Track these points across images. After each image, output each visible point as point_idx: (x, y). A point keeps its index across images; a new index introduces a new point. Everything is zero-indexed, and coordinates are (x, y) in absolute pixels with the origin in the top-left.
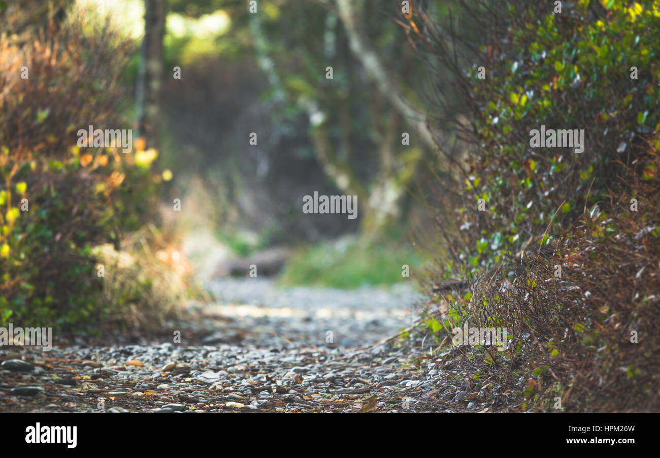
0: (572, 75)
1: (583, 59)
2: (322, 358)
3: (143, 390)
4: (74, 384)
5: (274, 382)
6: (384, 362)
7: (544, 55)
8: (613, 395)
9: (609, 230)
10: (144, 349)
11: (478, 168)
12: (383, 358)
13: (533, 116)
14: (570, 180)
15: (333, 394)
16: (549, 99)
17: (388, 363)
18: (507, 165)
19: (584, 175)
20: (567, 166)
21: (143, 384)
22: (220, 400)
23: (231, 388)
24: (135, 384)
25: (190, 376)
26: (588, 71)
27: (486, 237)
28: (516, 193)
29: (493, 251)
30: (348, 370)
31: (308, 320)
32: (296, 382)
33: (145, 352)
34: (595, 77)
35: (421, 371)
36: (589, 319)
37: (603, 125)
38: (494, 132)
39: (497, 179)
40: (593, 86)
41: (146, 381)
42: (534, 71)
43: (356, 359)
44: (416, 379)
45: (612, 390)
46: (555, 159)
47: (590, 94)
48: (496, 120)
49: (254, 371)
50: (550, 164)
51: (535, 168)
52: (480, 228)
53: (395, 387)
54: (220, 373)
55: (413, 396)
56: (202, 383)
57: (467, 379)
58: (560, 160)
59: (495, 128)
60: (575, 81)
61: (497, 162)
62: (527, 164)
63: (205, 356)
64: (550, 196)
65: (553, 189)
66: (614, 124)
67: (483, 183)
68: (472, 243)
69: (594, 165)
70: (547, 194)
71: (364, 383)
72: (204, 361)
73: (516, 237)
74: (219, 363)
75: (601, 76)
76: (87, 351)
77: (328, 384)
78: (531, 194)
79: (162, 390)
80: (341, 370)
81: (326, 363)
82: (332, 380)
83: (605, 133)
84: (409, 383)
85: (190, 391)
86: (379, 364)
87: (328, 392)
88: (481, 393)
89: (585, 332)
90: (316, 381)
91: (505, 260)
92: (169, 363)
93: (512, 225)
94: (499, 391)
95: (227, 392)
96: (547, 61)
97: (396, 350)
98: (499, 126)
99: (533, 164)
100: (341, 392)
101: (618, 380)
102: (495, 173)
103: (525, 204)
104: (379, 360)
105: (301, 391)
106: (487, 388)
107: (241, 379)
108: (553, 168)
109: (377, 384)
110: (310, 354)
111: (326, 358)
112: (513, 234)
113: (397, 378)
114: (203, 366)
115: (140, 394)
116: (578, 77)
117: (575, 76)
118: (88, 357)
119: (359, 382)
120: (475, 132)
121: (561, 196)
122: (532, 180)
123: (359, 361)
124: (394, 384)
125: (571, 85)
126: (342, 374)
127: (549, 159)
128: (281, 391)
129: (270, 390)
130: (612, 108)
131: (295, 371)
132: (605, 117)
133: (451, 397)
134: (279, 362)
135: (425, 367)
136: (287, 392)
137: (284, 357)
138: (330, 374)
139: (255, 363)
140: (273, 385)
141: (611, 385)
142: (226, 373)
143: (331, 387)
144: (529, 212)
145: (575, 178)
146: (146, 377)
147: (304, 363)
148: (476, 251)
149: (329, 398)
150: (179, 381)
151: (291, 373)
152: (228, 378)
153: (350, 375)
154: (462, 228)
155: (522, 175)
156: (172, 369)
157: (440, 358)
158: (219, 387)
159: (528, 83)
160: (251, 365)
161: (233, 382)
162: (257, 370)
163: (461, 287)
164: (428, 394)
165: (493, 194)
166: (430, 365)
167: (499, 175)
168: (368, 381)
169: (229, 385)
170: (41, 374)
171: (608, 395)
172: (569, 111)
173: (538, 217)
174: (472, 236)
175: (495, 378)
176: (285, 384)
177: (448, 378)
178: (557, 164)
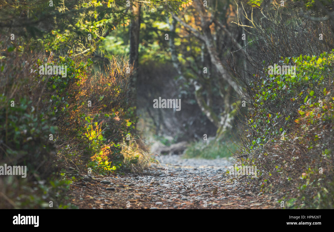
0: (283, 86)
1: (287, 80)
2: (201, 180)
3: (146, 189)
4: (124, 187)
5: (186, 186)
6: (221, 181)
7: (274, 79)
8: (285, 186)
9: (287, 138)
10: (143, 178)
11: (252, 116)
12: (221, 180)
13: (270, 99)
14: (282, 120)
15: (205, 189)
16: (276, 93)
17: (222, 181)
18: (262, 115)
19: (287, 119)
20: (281, 116)
21: (145, 187)
22: (170, 191)
23: (173, 188)
24: (143, 187)
25: (160, 185)
26: (288, 84)
27: (255, 139)
28: (265, 125)
29: (258, 144)
30: (209, 183)
31: (195, 169)
32: (193, 187)
33: (143, 179)
34: (290, 86)
35: (232, 183)
36: (280, 165)
37: (293, 102)
38: (258, 104)
39: (259, 120)
40: (290, 89)
41: (146, 186)
42: (271, 84)
43: (212, 180)
44: (231, 185)
45: (285, 184)
46: (277, 113)
47: (289, 92)
48: (258, 100)
49: (179, 184)
50: (276, 115)
51: (271, 117)
52: (254, 137)
53: (224, 187)
54: (169, 184)
55: (229, 190)
56: (164, 187)
57: (246, 184)
58: (279, 114)
59: (258, 103)
60: (284, 87)
61: (259, 115)
62: (268, 115)
63: (163, 179)
64: (276, 126)
65: (277, 123)
66: (297, 102)
67: (254, 121)
68: (251, 141)
69: (290, 115)
70: (275, 125)
71: (214, 186)
72: (163, 181)
73: (265, 140)
74: (168, 182)
75: (292, 86)
76: (124, 178)
77: (203, 187)
78: (270, 125)
79: (151, 189)
80: (207, 183)
81: (203, 181)
82: (204, 186)
83: (294, 105)
84: (228, 186)
85: (160, 189)
86: (219, 181)
87: (203, 189)
88: (250, 188)
89: (279, 168)
90: (199, 186)
91: (261, 147)
92: (151, 181)
93: (264, 136)
94: (255, 187)
95: (171, 189)
96: (275, 81)
97: (225, 177)
98: (259, 102)
99: (270, 115)
100: (207, 189)
101: (286, 182)
102: (258, 118)
103: (268, 129)
104: (219, 180)
105: (195, 189)
106: (251, 186)
107: (176, 186)
108: (277, 116)
109: (218, 187)
110: (197, 179)
111: (202, 180)
112: (264, 138)
113: (225, 185)
114: (163, 182)
115: (145, 190)
116: (285, 86)
117: (284, 86)
118: (125, 180)
119: (213, 186)
120: (252, 104)
121: (280, 126)
122: (270, 121)
123: (213, 180)
124: (224, 186)
125: (282, 89)
126: (208, 184)
127: (275, 114)
128: (188, 189)
129: (185, 189)
130: (296, 97)
131: (192, 183)
132: (294, 99)
133: (241, 190)
134: (187, 181)
135: (234, 181)
136: (190, 189)
137: (188, 180)
138: (204, 184)
139: (179, 181)
140: (186, 187)
141: (284, 183)
142: (170, 184)
143: (204, 188)
144: (269, 131)
145: (284, 120)
146: (146, 185)
147: (195, 181)
148: (252, 144)
149: (203, 191)
150: (156, 186)
151: (191, 184)
152: (172, 186)
153: (210, 184)
154: (247, 136)
155: (267, 119)
156: (153, 183)
157: (238, 178)
158: (169, 188)
159: (269, 88)
160: (178, 182)
161: (173, 186)
162: (180, 183)
163: (246, 156)
164: (234, 189)
165: (257, 125)
166: (235, 181)
167: (259, 119)
168: (216, 186)
169: (172, 187)
170: (113, 185)
171: (283, 186)
172: (282, 97)
173: (272, 133)
174: (251, 139)
175: (254, 183)
176: (190, 187)
177: (240, 184)
178: (278, 115)
